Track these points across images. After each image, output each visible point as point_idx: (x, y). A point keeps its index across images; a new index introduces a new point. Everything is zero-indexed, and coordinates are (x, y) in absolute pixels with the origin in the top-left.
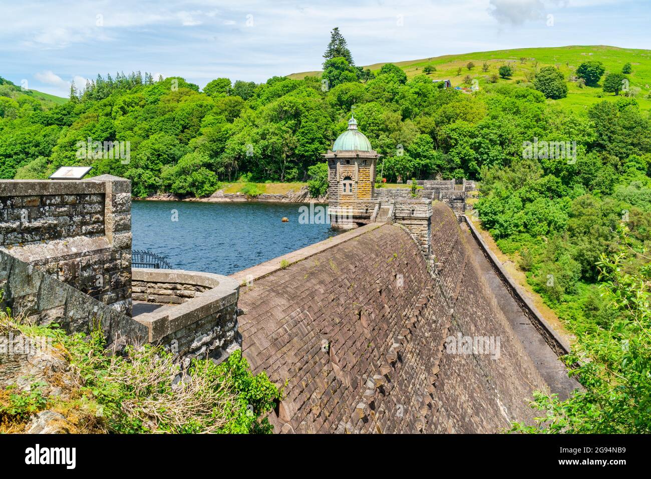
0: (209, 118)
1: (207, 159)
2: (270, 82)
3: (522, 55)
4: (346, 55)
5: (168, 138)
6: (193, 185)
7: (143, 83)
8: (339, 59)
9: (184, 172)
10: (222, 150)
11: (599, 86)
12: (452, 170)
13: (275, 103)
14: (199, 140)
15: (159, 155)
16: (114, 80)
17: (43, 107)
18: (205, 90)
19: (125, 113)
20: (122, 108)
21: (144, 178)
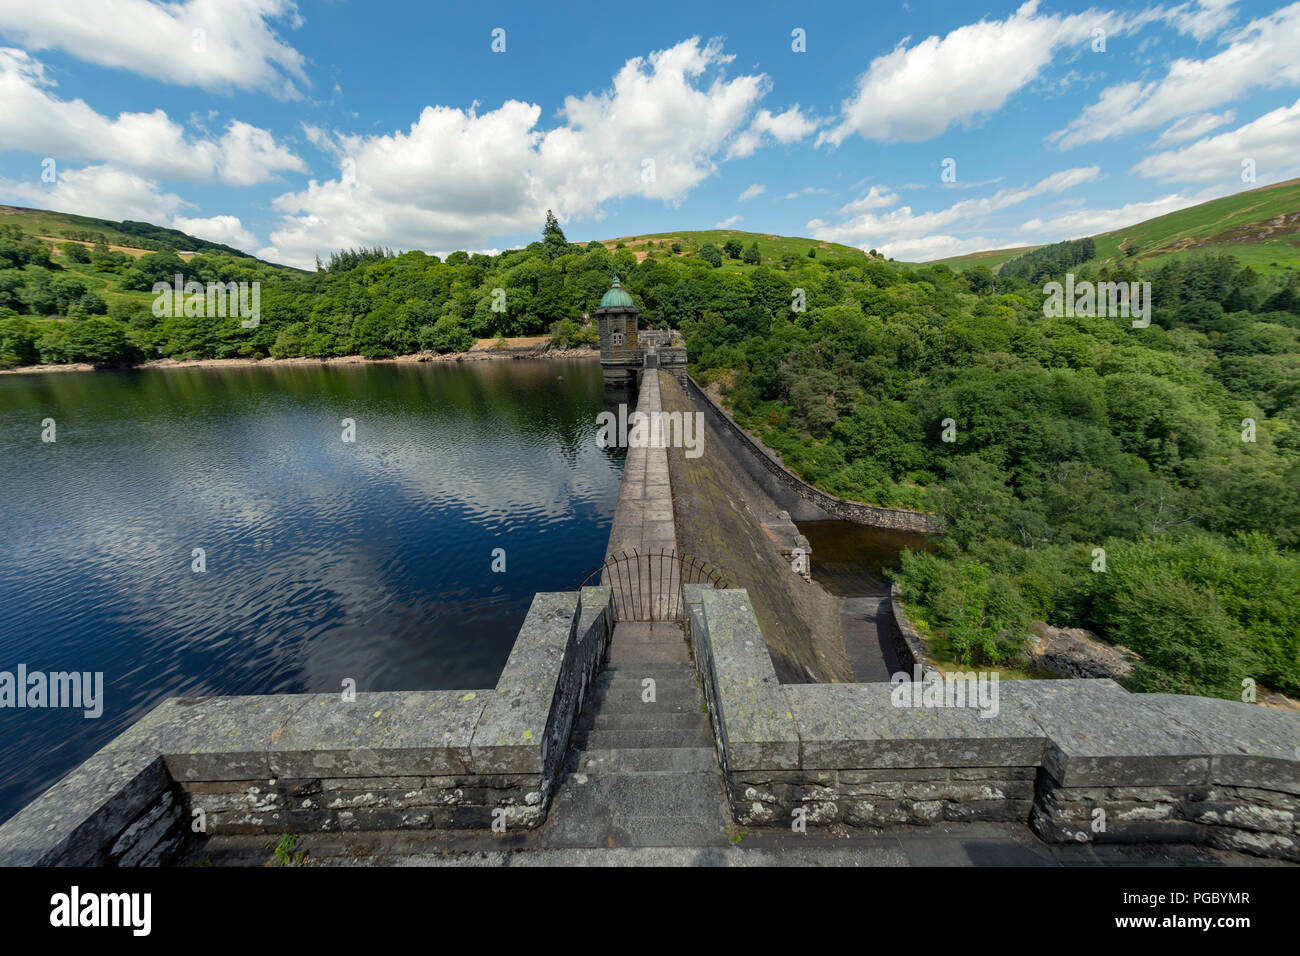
0: (456, 284)
1: (460, 319)
2: (505, 255)
3: (685, 236)
4: (560, 233)
5: (423, 303)
6: (451, 341)
7: (385, 256)
8: (555, 237)
9: (443, 331)
10: (473, 312)
11: (741, 259)
12: (658, 322)
13: (514, 271)
14: (452, 304)
15: (417, 317)
16: (358, 252)
17: (292, 278)
18: (446, 261)
19: (375, 280)
20: (372, 276)
21: (405, 338)
